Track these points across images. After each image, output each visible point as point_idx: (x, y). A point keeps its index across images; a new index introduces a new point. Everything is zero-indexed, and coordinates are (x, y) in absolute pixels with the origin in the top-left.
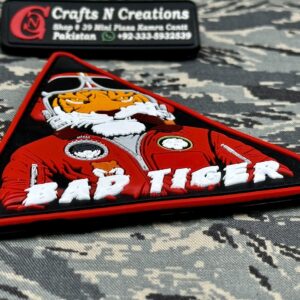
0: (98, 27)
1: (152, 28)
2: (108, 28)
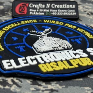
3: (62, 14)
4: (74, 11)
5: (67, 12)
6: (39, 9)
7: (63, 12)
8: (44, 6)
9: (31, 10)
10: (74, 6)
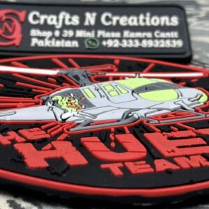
0: (80, 34)
1: (139, 34)
2: (91, 35)
3: (137, 44)
4: (175, 34)
5: (154, 38)
6: (61, 30)
7: (140, 40)
8: (76, 20)
9: (34, 32)
10: (175, 21)
